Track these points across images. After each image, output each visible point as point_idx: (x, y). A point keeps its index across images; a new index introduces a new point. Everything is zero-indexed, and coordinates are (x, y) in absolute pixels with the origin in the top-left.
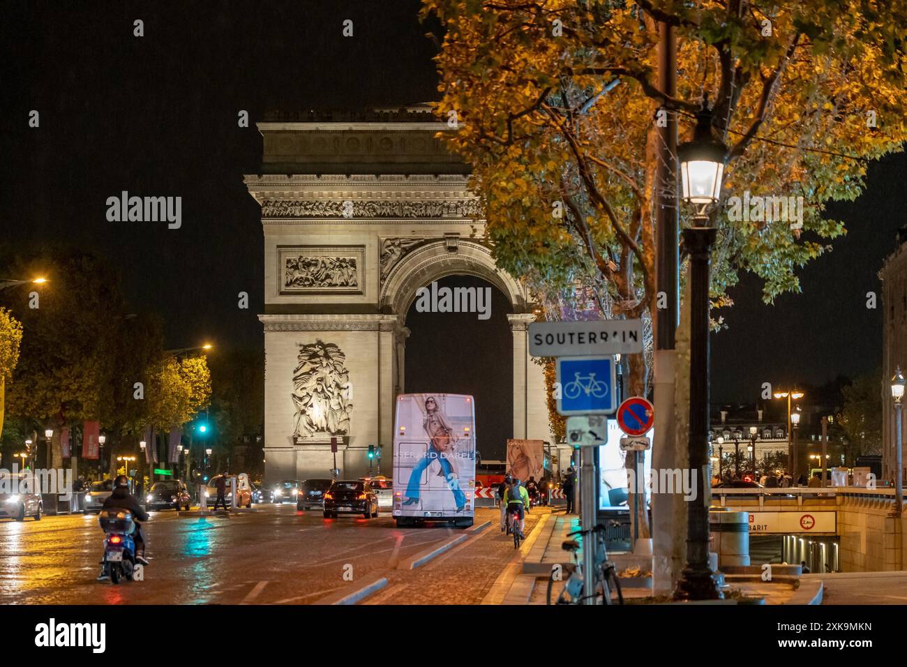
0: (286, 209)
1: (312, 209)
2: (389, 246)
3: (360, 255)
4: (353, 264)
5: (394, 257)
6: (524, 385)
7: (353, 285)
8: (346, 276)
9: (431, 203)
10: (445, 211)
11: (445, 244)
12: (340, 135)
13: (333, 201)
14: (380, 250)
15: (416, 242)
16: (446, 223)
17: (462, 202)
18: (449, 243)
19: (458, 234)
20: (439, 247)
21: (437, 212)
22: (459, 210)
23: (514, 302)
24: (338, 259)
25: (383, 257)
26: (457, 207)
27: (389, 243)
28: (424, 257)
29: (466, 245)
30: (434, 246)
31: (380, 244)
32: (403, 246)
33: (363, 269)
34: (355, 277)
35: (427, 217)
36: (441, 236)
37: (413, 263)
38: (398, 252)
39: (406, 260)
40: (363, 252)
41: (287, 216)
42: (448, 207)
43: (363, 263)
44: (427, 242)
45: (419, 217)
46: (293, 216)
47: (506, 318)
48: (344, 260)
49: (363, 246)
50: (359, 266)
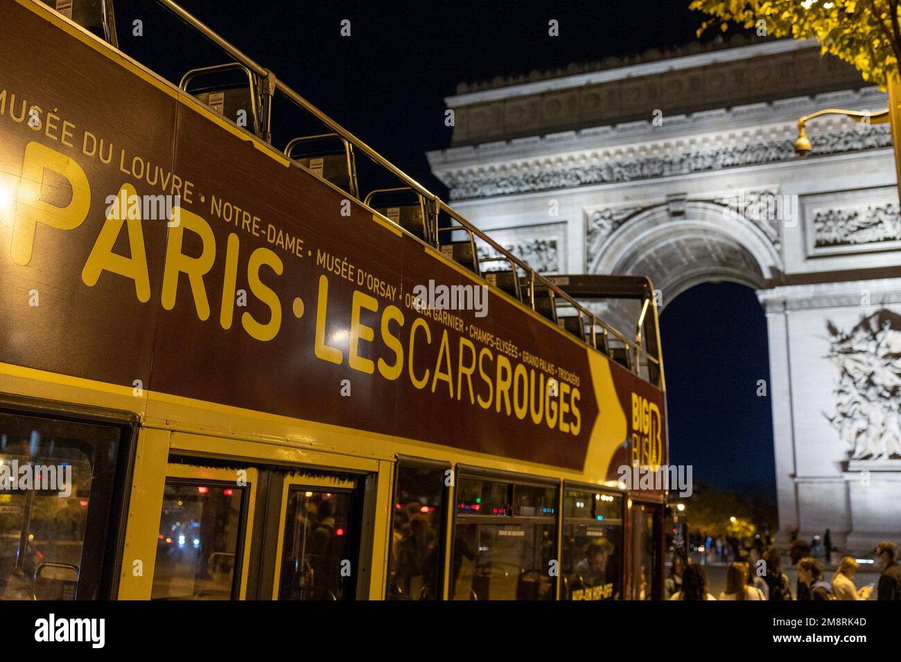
0: (476, 190)
1: (505, 186)
2: (597, 220)
3: (561, 233)
4: (553, 245)
5: (604, 232)
6: (786, 387)
7: (554, 270)
8: (545, 261)
9: (648, 161)
10: (666, 168)
11: (668, 210)
12: (538, 99)
13: (530, 173)
14: (586, 224)
15: (631, 212)
16: (670, 182)
17: (688, 155)
18: (673, 208)
19: (685, 194)
20: (661, 213)
21: (657, 171)
22: (685, 165)
23: (767, 275)
24: (536, 242)
25: (590, 233)
26: (682, 161)
27: (597, 216)
28: (642, 229)
29: (695, 207)
30: (653, 214)
31: (586, 218)
32: (615, 218)
33: (566, 250)
34: (555, 260)
35: (643, 177)
36: (662, 199)
37: (629, 238)
38: (608, 225)
39: (621, 234)
40: (565, 231)
41: (478, 197)
42: (671, 163)
43: (566, 242)
44: (645, 209)
45: (633, 179)
46: (483, 197)
47: (755, 298)
48: (544, 243)
49: (565, 222)
50: (560, 246)
